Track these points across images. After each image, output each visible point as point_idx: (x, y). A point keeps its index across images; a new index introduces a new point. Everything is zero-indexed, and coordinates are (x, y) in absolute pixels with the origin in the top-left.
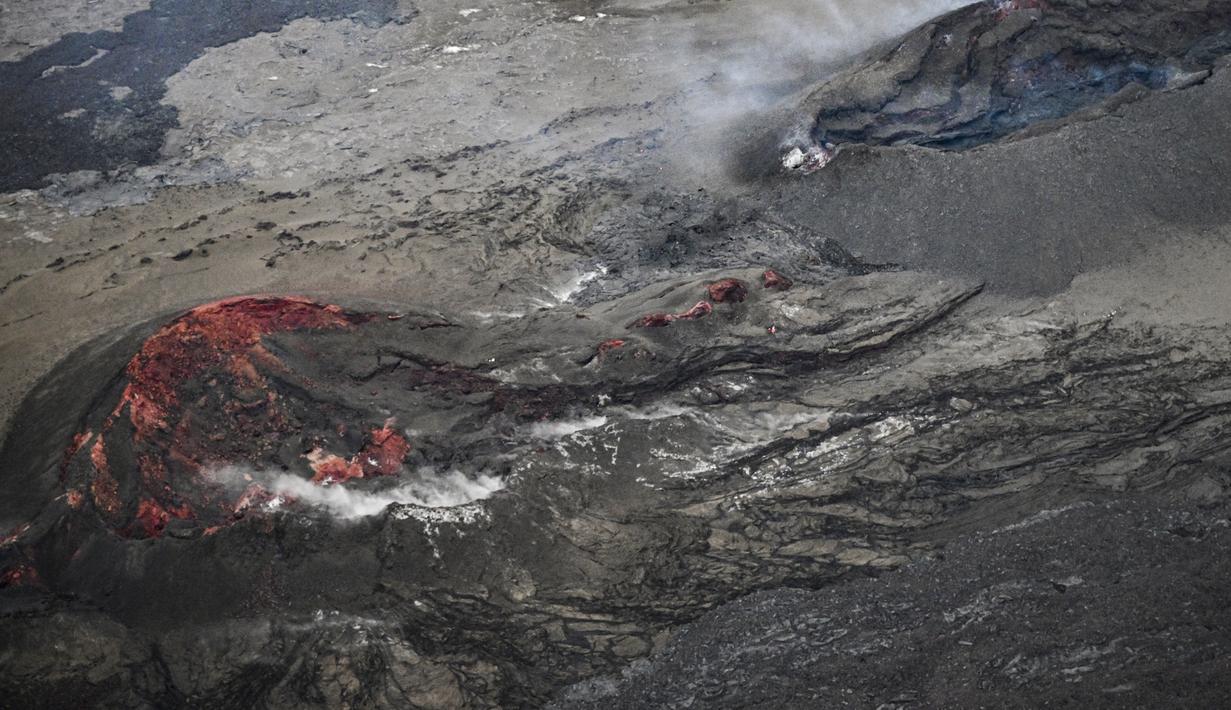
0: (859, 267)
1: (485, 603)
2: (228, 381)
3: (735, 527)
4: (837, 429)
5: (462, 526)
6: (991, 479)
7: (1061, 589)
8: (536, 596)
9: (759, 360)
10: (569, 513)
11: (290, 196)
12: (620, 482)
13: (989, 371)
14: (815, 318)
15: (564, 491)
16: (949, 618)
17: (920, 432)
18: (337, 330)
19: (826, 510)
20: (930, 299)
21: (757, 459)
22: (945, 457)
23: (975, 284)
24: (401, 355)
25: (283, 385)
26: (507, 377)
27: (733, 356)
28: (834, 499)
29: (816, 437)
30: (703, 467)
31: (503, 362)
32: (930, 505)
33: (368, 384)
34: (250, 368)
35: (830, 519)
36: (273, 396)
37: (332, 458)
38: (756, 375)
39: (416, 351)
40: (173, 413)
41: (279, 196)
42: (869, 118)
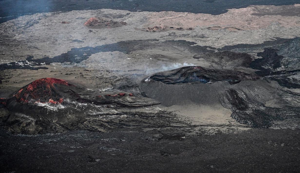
0: (145, 96)
1: (49, 121)
2: (45, 87)
3: (89, 122)
4: (117, 114)
5: (53, 111)
6: (130, 126)
7: (121, 141)
8: (56, 122)
9: (118, 104)
10: (70, 114)
12: (82, 112)
13: (146, 113)
14: (132, 101)
15: (71, 111)
16: (102, 140)
17: (127, 117)
18: (66, 86)
19: (103, 123)
20: (150, 103)
21: (101, 115)
22: (126, 121)
23: (159, 103)
24: (72, 91)
25: (53, 90)
26: (82, 97)
27: (115, 102)
28: (106, 122)
29: (113, 114)
30: (94, 114)
31: (83, 95)
32: (117, 126)
33: (65, 93)
34: (49, 87)
35: (102, 124)
36: (50, 91)
37: (52, 100)
38: (116, 106)
39: (74, 90)
40: (34, 89)
41: (87, 70)
42: (164, 78)
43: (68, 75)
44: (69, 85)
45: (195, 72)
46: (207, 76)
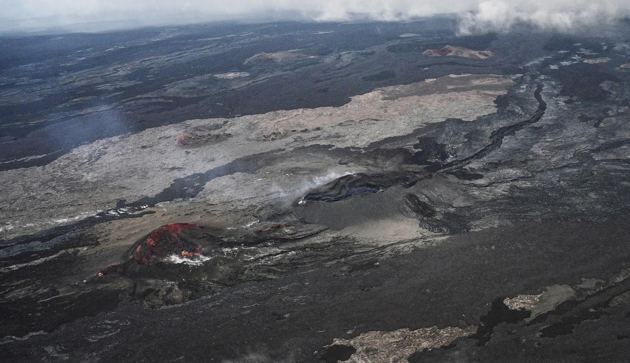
0: (306, 223)
1: (196, 280)
2: (170, 237)
3: (251, 270)
4: (282, 253)
5: (197, 266)
6: (305, 264)
7: (304, 285)
8: (207, 280)
9: (276, 239)
10: (221, 265)
11: (213, 205)
12: (235, 260)
13: (317, 244)
14: (291, 232)
15: (221, 261)
16: (279, 289)
17: (297, 254)
18: (197, 230)
19: (270, 267)
20: (315, 230)
21: (262, 258)
22: (298, 259)
23: (327, 227)
24: (208, 235)
25: (182, 239)
26: (225, 240)
27: (272, 238)
28: (272, 266)
29: (277, 254)
30: (252, 258)
31: (226, 237)
32: (290, 268)
33: (200, 240)
34: (176, 236)
35: (269, 269)
36: (179, 241)
37: (186, 253)
38: (275, 242)
39: (210, 234)
40: (157, 243)
41: (211, 205)
42: (321, 195)
43: (189, 216)
44: (202, 227)
45: (356, 181)
46: (373, 183)
